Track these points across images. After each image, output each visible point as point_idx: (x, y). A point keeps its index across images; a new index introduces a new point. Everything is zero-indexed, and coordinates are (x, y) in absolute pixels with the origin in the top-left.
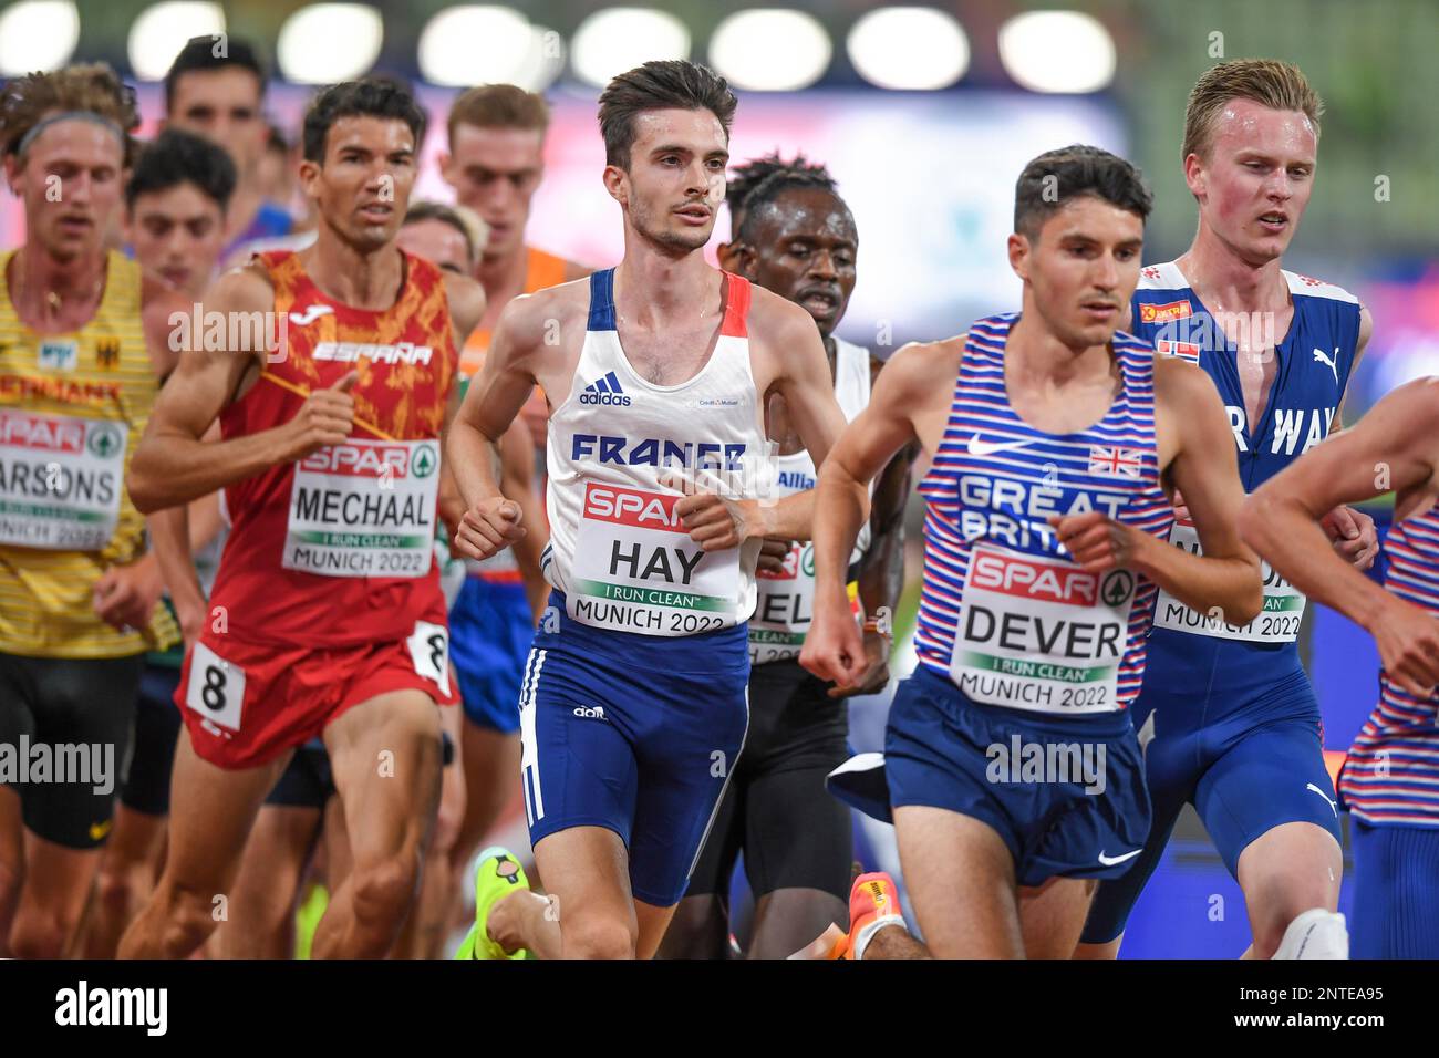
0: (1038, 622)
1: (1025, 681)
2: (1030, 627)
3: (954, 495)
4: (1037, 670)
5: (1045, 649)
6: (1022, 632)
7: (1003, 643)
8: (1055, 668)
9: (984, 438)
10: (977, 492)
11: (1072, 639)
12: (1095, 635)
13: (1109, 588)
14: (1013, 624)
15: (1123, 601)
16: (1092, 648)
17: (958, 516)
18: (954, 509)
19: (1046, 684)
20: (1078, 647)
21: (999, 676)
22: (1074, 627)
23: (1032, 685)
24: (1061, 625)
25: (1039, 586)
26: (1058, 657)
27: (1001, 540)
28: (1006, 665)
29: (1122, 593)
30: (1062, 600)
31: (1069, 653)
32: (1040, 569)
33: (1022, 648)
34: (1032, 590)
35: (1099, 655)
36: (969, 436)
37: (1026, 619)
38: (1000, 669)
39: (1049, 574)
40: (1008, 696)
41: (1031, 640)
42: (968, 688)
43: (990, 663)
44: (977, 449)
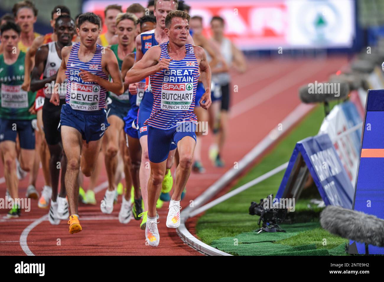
0: (83, 95)
1: (81, 105)
2: (81, 96)
3: (68, 74)
4: (83, 103)
5: (84, 100)
6: (80, 97)
7: (77, 99)
8: (86, 103)
9: (73, 63)
10: (72, 73)
11: (89, 98)
12: (93, 97)
13: (94, 89)
14: (79, 96)
15: (97, 91)
16: (92, 99)
17: (69, 77)
18: (69, 76)
19: (85, 106)
20: (90, 99)
21: (77, 105)
22: (89, 96)
23: (82, 106)
24: (86, 96)
25: (82, 89)
26: (86, 101)
27: (76, 81)
28: (78, 103)
29: (97, 90)
30: (86, 91)
31: (88, 100)
32: (82, 86)
33: (80, 100)
34: (81, 90)
35: (94, 100)
36: (71, 63)
37: (80, 95)
38: (77, 103)
39: (83, 87)
40: (79, 108)
41: (81, 98)
42: (72, 107)
43: (75, 102)
44: (72, 65)
